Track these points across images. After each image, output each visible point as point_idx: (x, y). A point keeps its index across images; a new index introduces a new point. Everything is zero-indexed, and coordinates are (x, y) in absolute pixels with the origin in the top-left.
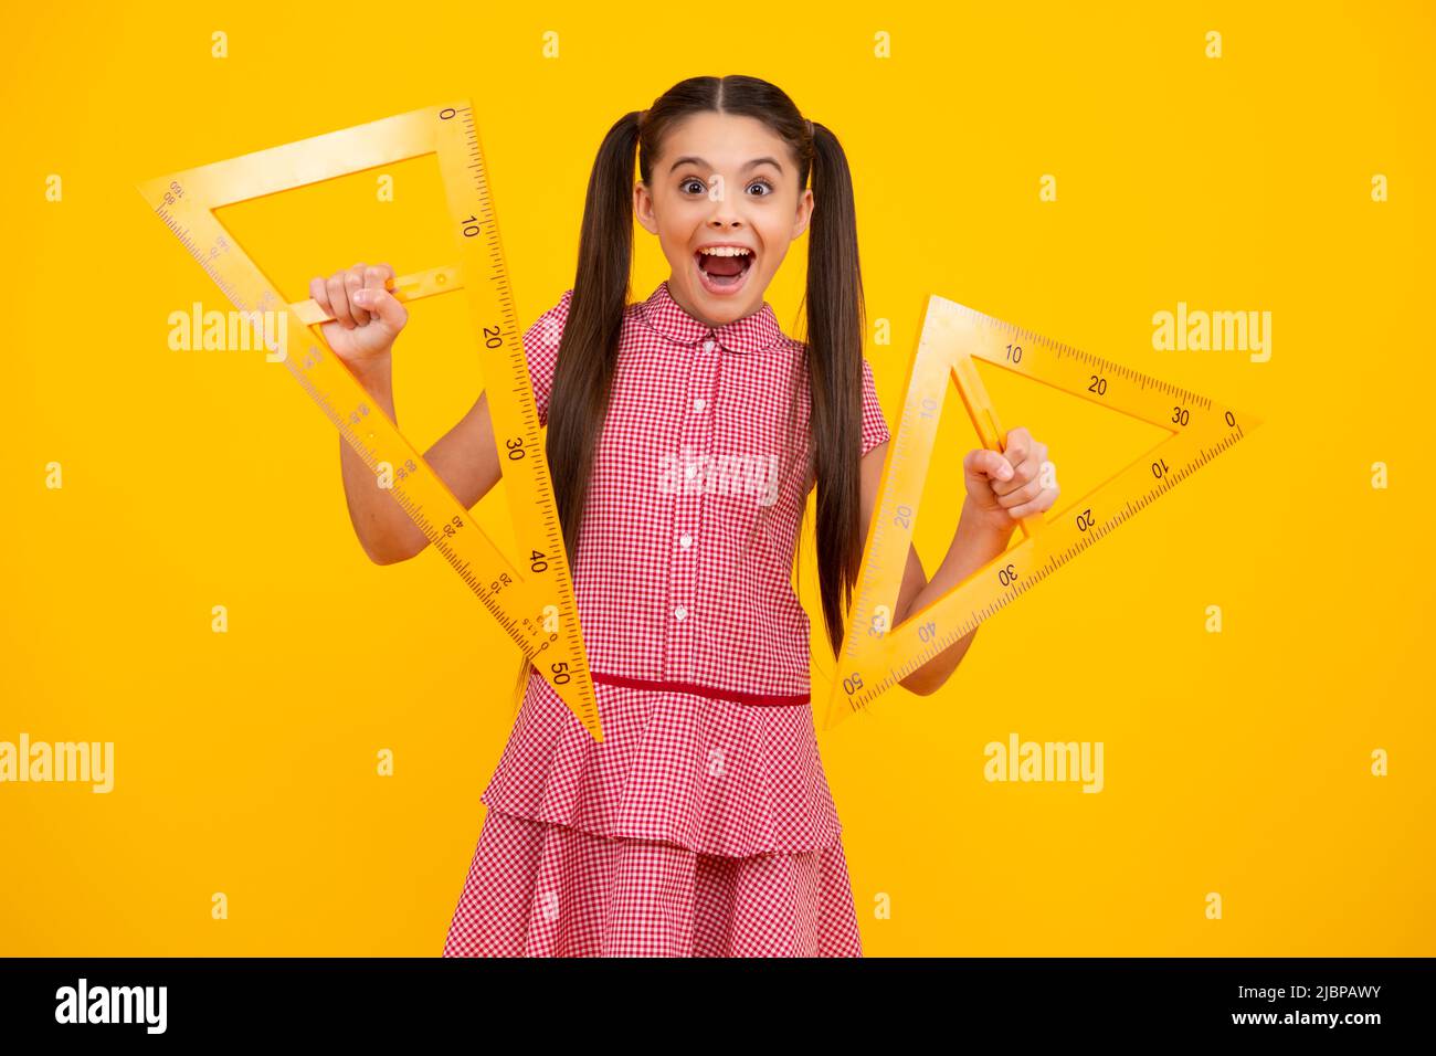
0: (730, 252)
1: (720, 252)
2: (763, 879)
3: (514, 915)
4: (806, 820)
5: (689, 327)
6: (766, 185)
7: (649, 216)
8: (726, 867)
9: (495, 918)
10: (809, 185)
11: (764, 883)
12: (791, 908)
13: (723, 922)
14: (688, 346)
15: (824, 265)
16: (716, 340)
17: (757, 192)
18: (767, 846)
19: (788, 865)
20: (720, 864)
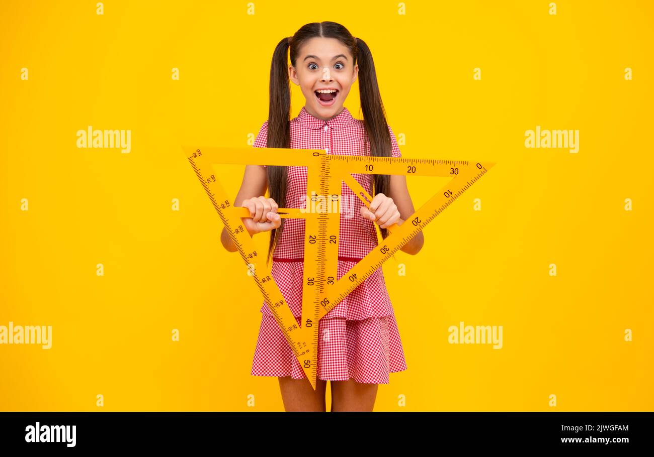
0: (329, 92)
1: (325, 92)
2: (367, 328)
3: (278, 354)
4: (383, 304)
5: (317, 122)
6: (341, 64)
7: (295, 78)
8: (354, 325)
9: (271, 356)
10: (356, 63)
11: (368, 329)
12: (379, 338)
13: (354, 345)
14: (318, 130)
15: (366, 92)
16: (328, 126)
17: (338, 68)
18: (370, 315)
19: (377, 322)
20: (351, 323)
